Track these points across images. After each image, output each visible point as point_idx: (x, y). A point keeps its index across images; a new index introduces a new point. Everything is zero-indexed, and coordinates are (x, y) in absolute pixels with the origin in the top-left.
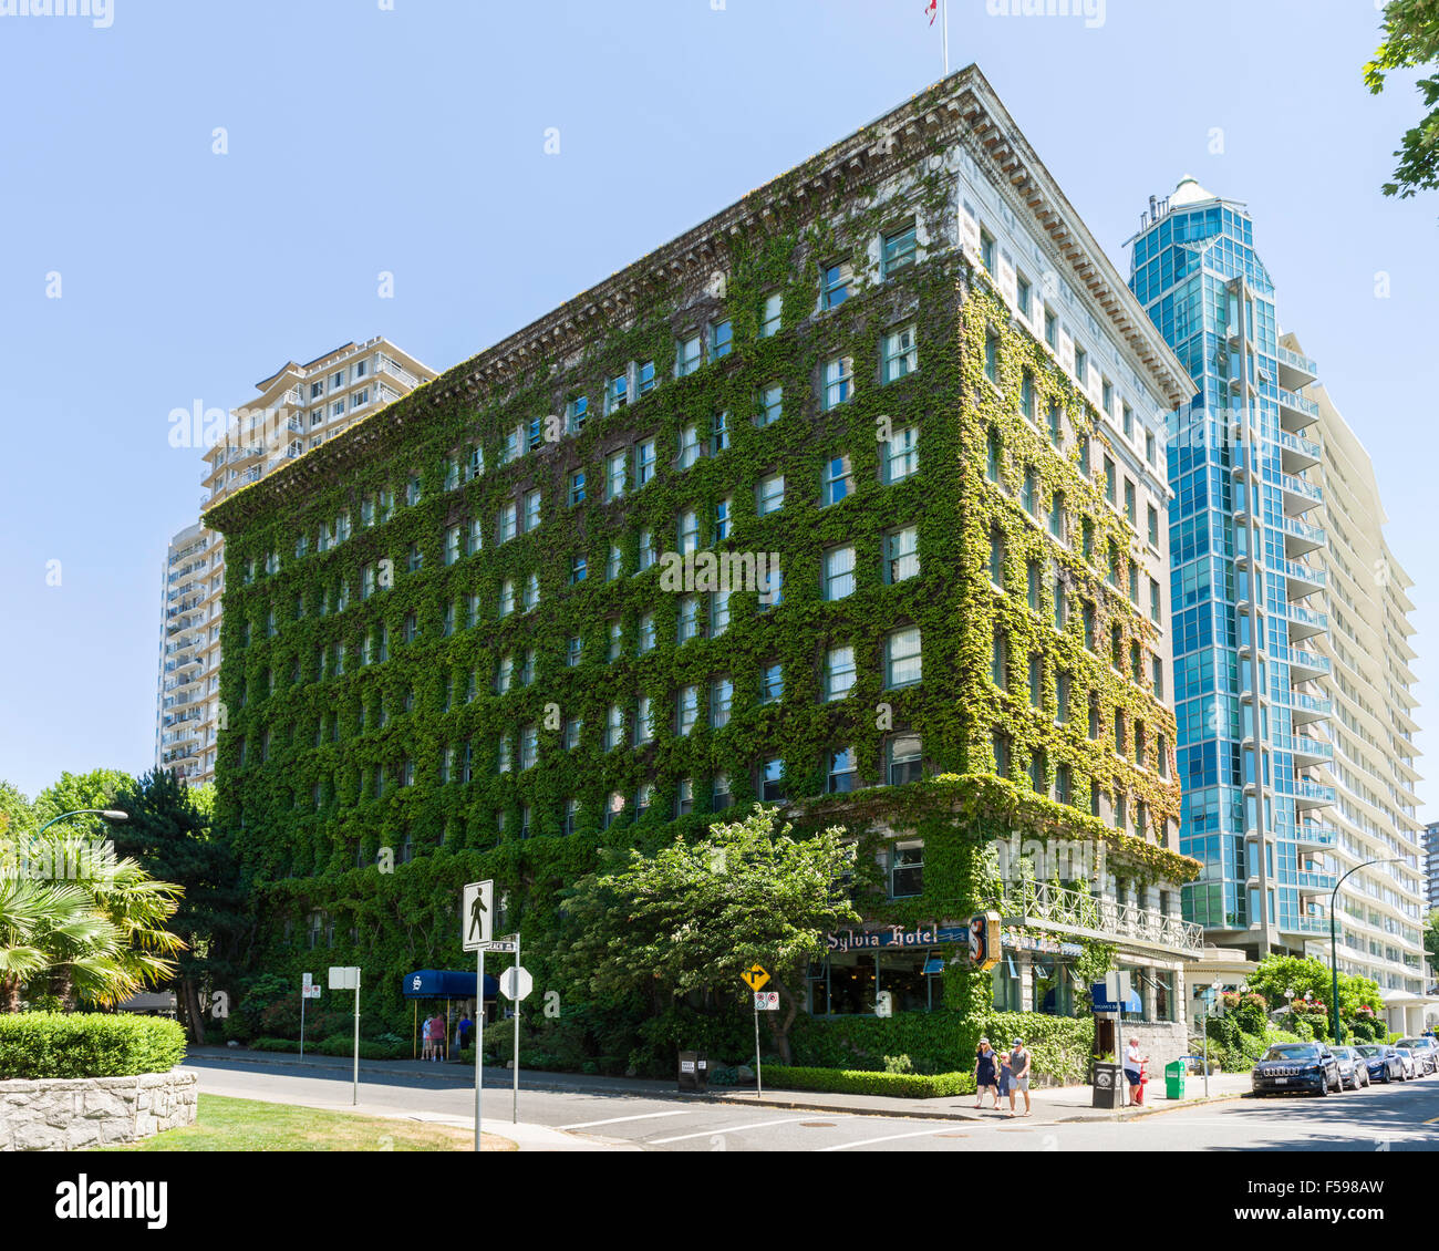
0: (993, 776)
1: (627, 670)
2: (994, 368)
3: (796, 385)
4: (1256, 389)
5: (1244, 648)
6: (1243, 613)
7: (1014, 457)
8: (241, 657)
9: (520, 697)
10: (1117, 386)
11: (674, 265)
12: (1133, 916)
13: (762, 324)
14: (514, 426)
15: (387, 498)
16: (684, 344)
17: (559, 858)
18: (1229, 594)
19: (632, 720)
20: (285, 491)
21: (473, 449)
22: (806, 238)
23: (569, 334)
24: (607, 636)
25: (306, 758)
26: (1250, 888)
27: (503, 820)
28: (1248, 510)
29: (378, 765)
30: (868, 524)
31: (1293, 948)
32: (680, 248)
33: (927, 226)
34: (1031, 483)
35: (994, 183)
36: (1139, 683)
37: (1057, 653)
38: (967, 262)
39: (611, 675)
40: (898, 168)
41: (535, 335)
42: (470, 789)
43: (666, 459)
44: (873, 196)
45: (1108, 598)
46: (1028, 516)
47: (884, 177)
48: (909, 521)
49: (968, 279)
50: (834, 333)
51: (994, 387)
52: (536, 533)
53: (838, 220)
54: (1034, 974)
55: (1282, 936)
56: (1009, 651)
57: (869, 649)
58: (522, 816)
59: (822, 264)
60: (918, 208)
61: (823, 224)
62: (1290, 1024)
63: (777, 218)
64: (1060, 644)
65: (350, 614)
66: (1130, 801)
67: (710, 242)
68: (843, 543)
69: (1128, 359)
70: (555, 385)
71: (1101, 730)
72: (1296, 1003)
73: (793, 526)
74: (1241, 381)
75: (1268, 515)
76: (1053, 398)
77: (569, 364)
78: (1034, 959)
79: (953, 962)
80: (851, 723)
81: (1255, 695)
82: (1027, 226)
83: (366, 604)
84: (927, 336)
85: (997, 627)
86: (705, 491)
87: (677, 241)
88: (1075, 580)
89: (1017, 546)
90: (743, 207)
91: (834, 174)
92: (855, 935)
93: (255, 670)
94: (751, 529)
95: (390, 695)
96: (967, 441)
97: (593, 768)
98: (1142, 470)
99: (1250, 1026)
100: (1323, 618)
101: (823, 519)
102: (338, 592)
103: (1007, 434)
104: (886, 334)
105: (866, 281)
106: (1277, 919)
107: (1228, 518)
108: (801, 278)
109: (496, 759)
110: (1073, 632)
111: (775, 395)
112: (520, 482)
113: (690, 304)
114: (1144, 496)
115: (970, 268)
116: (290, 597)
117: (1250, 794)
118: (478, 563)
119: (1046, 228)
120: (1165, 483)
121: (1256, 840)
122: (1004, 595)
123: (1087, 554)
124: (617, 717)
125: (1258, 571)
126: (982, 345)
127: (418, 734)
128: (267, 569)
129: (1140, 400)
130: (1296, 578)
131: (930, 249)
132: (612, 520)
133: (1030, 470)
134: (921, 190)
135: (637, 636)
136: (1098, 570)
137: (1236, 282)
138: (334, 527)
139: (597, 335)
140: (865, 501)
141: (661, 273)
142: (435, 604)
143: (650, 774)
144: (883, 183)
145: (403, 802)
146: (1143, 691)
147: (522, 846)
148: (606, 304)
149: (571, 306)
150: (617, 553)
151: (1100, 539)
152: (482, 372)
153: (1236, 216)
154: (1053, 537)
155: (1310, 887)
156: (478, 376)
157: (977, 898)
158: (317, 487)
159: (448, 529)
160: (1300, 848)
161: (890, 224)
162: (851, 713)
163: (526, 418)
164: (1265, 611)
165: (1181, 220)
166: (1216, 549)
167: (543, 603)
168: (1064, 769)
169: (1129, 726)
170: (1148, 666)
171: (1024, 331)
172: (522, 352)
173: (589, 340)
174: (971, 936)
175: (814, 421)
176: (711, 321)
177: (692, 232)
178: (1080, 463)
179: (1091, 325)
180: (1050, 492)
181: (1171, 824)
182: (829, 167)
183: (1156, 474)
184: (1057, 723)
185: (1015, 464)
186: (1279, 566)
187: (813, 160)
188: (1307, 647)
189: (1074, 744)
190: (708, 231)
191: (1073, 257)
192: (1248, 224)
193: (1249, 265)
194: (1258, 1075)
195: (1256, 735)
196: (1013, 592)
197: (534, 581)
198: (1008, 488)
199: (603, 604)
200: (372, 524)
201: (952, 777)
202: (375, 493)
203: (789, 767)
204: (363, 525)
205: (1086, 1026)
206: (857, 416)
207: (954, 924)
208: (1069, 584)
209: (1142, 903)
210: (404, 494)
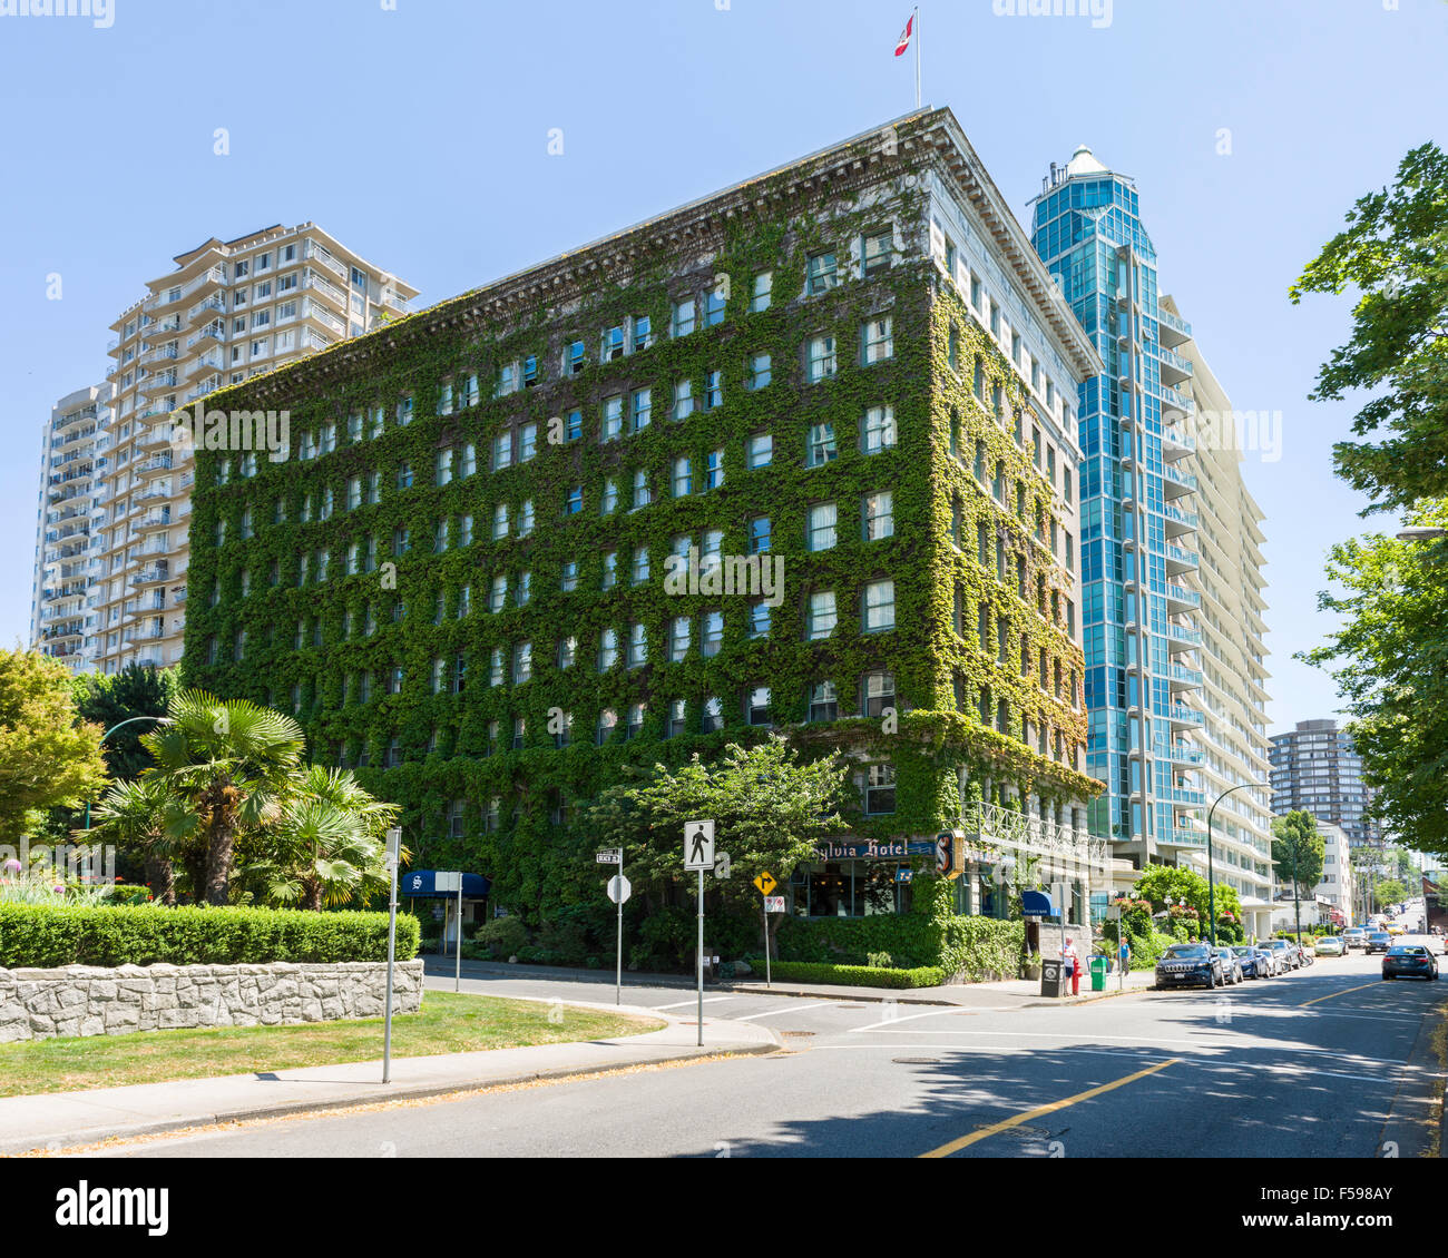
0: (954, 713)
1: (621, 597)
2: (954, 358)
3: (783, 356)
4: (1140, 347)
5: (1129, 582)
6: (1129, 550)
7: (968, 433)
8: (213, 555)
9: (515, 615)
10: (1042, 364)
11: (673, 236)
12: (1051, 831)
13: (752, 299)
14: (509, 360)
15: (375, 414)
16: (678, 305)
17: (555, 768)
18: (1117, 533)
19: (625, 644)
20: (265, 398)
21: (467, 377)
22: (795, 228)
23: (568, 284)
24: (602, 565)
25: (285, 660)
26: (1133, 802)
27: (495, 730)
28: (1133, 457)
29: (363, 671)
30: (849, 487)
31: (1166, 858)
32: (679, 223)
33: (903, 234)
34: (980, 455)
35: (955, 198)
36: (1057, 625)
37: (999, 602)
38: (937, 270)
39: (607, 601)
40: (878, 181)
41: (535, 282)
42: (463, 699)
43: (662, 409)
44: (855, 201)
45: (1035, 552)
46: (978, 484)
47: (866, 186)
48: (885, 487)
49: (937, 284)
50: (819, 315)
51: (955, 375)
52: (532, 464)
53: (823, 218)
54: (981, 883)
55: (1159, 847)
56: (964, 602)
57: (849, 596)
58: (513, 727)
59: (808, 253)
60: (895, 217)
61: (809, 219)
62: (1169, 927)
63: (769, 208)
64: (1001, 594)
65: (335, 524)
66: (1050, 730)
67: (707, 221)
68: (826, 501)
69: (1050, 340)
70: (551, 328)
71: (1030, 668)
72: (1174, 909)
73: (781, 483)
74: (1129, 340)
75: (1150, 462)
76: (996, 380)
77: (567, 310)
78: (980, 870)
79: (921, 872)
80: (832, 660)
81: (1138, 626)
82: (979, 232)
83: (353, 516)
84: (902, 329)
85: (956, 582)
86: (698, 442)
87: (677, 216)
88: (1011, 537)
89: (971, 511)
90: (739, 195)
91: (823, 179)
92: (834, 846)
93: (229, 571)
94: (742, 482)
95: (378, 604)
96: (937, 424)
97: (587, 687)
98: (1061, 437)
99: (1139, 929)
100: (1194, 557)
101: (809, 478)
102: (321, 500)
103: (964, 415)
104: (865, 322)
105: (849, 274)
106: (1155, 833)
107: (1116, 464)
108: (790, 263)
109: (488, 671)
110: (1010, 583)
111: (763, 363)
112: (515, 414)
113: (685, 272)
114: (1062, 459)
115: (939, 275)
116: (268, 501)
117: (1133, 716)
118: (472, 487)
119: (993, 234)
120: (1076, 446)
121: (1139, 759)
122: (962, 555)
123: (1020, 514)
124: (610, 639)
125: (1141, 512)
126: (947, 339)
127: (408, 644)
128: (242, 471)
129: (1059, 375)
130: (1172, 519)
131: (905, 254)
132: (608, 459)
133: (980, 443)
134: (898, 203)
135: (631, 567)
136: (1027, 528)
137: (1125, 249)
138: (318, 437)
139: (594, 288)
140: (846, 467)
141: (660, 241)
142: (427, 521)
143: (643, 695)
144: (864, 191)
145: (390, 708)
146: (1060, 632)
147: (519, 755)
148: (606, 262)
149: (573, 260)
150: (612, 489)
151: (1030, 501)
152: (480, 309)
153: (1125, 189)
154: (996, 501)
155: (1182, 803)
156: (476, 312)
157: (942, 818)
158: (300, 396)
159: (440, 451)
160: (1175, 766)
161: (870, 227)
162: (834, 652)
163: (521, 355)
164: (1146, 549)
165: (1078, 188)
166: (1106, 491)
167: (538, 528)
168: (1003, 702)
169: (1050, 663)
170: (1063, 609)
171: (976, 324)
172: (521, 295)
173: (588, 291)
174: (939, 850)
175: (801, 391)
176: (705, 289)
177: (691, 210)
178: (1015, 434)
179: (1024, 312)
180: (994, 462)
181: (1080, 749)
182: (818, 172)
183: (1071, 440)
184: (998, 663)
185: (970, 440)
186: (1159, 508)
187: (804, 165)
188: (1181, 582)
189: (1010, 681)
190: (707, 211)
191: (1012, 257)
192: (1135, 197)
193: (1135, 233)
194: (1161, 971)
195: (1139, 663)
196: (967, 551)
197: (529, 508)
198: (964, 461)
199: (598, 535)
200: (359, 438)
201: (922, 712)
202: (362, 409)
203: (776, 696)
204: (348, 438)
205: (1017, 928)
206: (839, 391)
207: (922, 839)
208: (1007, 541)
209: (1058, 820)
210: (394, 413)
